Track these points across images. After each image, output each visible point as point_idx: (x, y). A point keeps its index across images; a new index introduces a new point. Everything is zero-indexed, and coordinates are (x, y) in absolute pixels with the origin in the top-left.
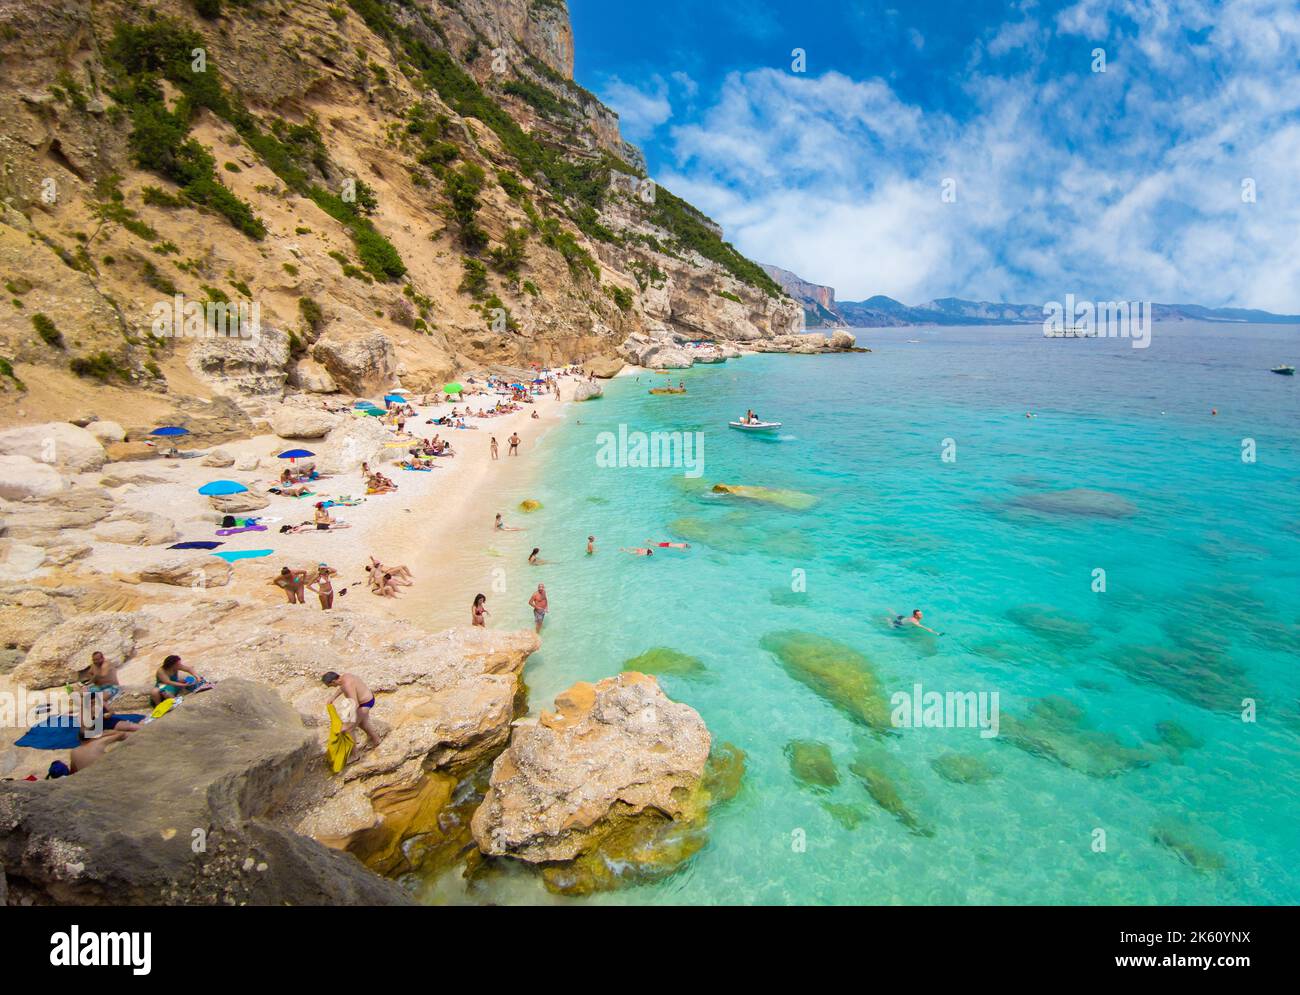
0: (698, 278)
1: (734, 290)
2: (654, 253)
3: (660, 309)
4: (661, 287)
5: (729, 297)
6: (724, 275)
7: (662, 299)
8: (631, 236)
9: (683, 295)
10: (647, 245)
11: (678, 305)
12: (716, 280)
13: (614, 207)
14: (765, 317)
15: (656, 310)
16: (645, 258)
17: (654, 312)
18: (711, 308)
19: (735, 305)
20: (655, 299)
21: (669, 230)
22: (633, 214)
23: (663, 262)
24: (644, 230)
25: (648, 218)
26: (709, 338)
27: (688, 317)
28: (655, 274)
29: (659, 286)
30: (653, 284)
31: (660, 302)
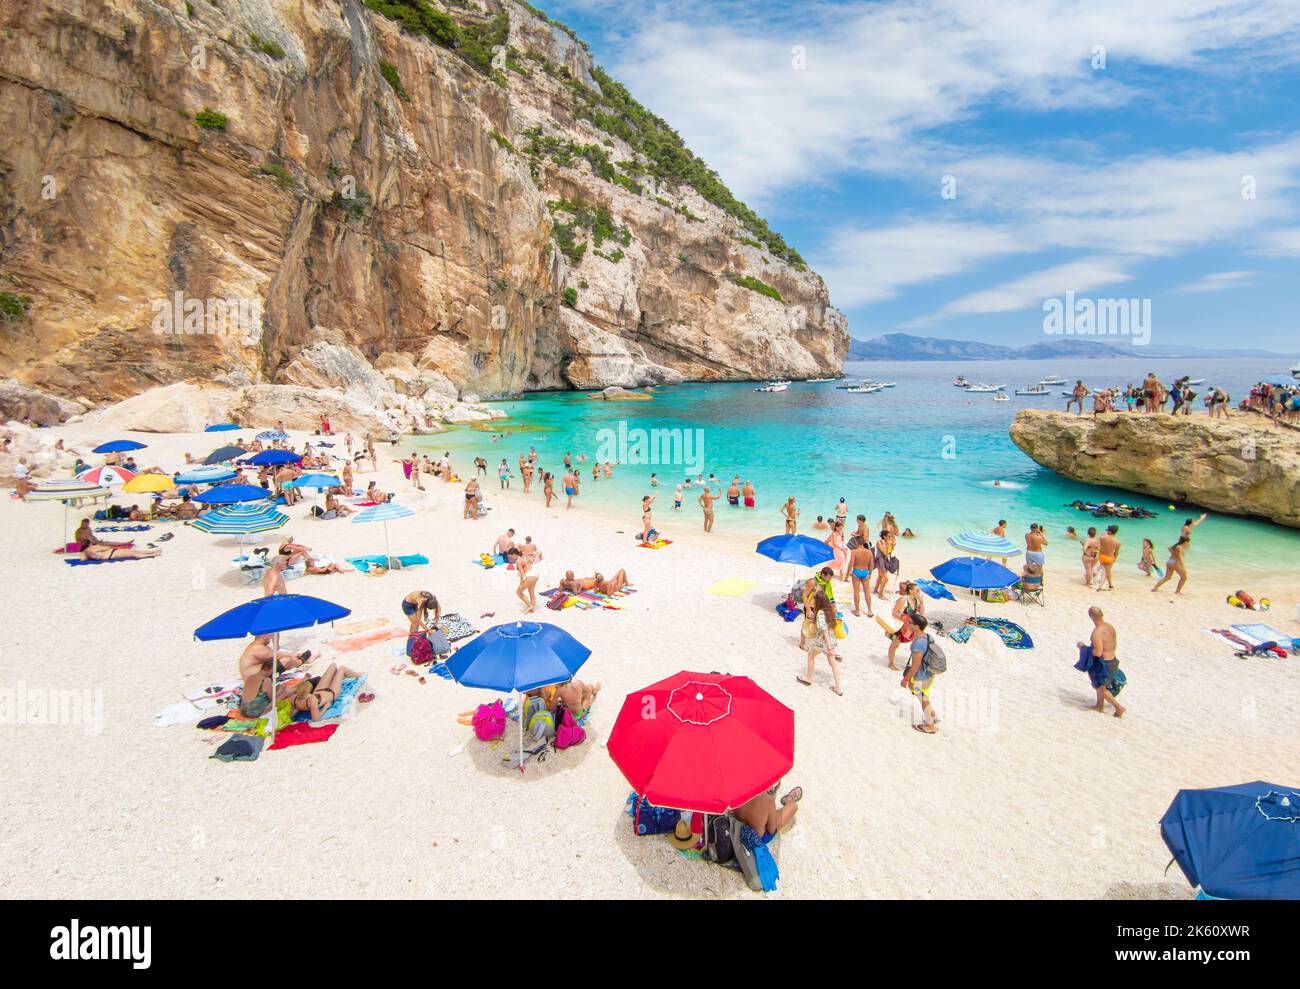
0: (696, 245)
1: (766, 275)
2: (600, 182)
3: (615, 306)
4: (617, 257)
5: (759, 288)
6: (746, 242)
7: (620, 283)
8: (552, 146)
9: (664, 281)
10: (585, 165)
11: (654, 299)
12: (731, 252)
13: (516, 82)
14: (823, 332)
15: (606, 307)
16: (583, 192)
17: (602, 314)
18: (723, 310)
19: (771, 305)
20: (602, 283)
21: (634, 145)
22: (557, 102)
23: (620, 202)
24: (580, 136)
25: (590, 116)
26: (718, 374)
27: (675, 329)
28: (603, 226)
29: (612, 255)
30: (598, 249)
31: (614, 290)
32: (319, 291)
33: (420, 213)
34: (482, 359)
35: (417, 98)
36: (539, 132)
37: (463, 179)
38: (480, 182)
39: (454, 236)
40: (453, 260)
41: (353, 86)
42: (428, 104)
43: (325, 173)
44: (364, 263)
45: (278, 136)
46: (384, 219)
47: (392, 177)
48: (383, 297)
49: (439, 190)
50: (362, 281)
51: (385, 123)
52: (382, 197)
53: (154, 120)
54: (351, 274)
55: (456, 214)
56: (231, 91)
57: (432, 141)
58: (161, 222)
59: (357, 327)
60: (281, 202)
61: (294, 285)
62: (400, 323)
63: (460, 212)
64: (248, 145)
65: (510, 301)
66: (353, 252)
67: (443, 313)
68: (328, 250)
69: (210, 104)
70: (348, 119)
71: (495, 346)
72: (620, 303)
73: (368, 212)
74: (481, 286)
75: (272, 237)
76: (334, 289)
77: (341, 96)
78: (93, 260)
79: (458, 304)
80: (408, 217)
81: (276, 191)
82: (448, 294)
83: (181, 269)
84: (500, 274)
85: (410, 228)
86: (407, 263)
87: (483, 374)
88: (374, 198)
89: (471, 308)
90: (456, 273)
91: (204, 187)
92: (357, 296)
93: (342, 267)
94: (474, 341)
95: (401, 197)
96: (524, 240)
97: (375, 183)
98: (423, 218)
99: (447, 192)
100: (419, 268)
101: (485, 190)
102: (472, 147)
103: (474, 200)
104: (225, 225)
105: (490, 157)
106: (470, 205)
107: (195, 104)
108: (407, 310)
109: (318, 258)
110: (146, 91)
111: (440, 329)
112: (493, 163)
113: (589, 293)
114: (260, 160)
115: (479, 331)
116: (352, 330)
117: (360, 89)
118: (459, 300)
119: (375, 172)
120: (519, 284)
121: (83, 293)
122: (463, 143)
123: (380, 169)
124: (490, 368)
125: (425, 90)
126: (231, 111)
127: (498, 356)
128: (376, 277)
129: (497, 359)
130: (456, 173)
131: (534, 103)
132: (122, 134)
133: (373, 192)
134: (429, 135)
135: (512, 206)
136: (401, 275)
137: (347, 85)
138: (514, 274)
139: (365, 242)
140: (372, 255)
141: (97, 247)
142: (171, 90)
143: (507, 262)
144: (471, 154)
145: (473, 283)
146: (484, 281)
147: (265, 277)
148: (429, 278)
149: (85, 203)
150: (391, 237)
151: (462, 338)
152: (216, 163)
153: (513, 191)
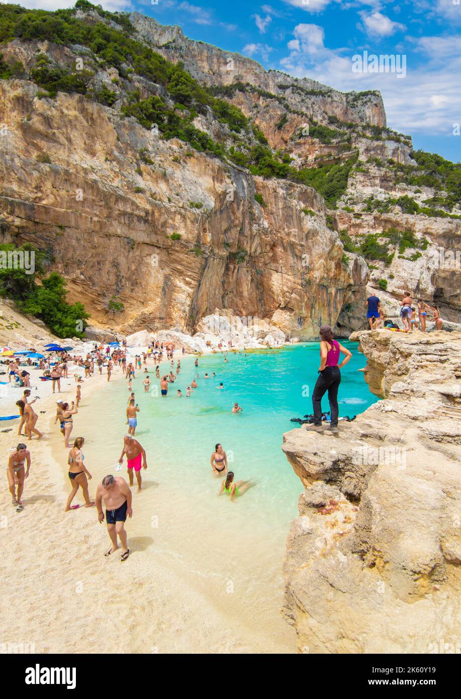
4: (416, 257)
7: (417, 272)
8: (379, 204)
11: (449, 279)
13: (360, 177)
15: (405, 287)
16: (396, 224)
20: (403, 274)
25: (405, 180)
28: (407, 241)
29: (412, 257)
30: (401, 255)
31: (412, 277)
32: (227, 294)
33: (271, 254)
34: (302, 320)
35: (269, 204)
36: (372, 198)
37: (288, 234)
38: (296, 234)
39: (286, 262)
40: (286, 273)
41: (238, 209)
42: (274, 206)
43: (223, 246)
44: (247, 280)
45: (199, 236)
46: (256, 260)
47: (257, 241)
48: (256, 294)
49: (279, 242)
50: (246, 289)
51: (253, 219)
52: (253, 250)
53: (158, 241)
54: (242, 285)
55: (287, 251)
56: (182, 225)
57: (276, 221)
58: (162, 275)
59: (244, 308)
60: (196, 261)
61: (217, 292)
62: (265, 305)
63: (289, 250)
64: (187, 242)
65: (313, 290)
66: (243, 276)
67: (281, 299)
68: (231, 277)
69: (175, 231)
70: (237, 222)
71: (308, 313)
72: (416, 284)
73: (247, 258)
74: (298, 284)
75: (194, 275)
76: (235, 293)
77: (234, 213)
78: (144, 290)
79: (288, 294)
80: (266, 257)
81: (195, 257)
82: (283, 290)
83: (165, 291)
84: (307, 277)
85: (267, 261)
86: (266, 277)
87: (302, 328)
88: (249, 252)
89: (294, 295)
90: (287, 279)
91: (175, 261)
92: (244, 295)
93: (238, 283)
94: (297, 311)
95: (262, 249)
96: (320, 258)
97: (249, 245)
98: (272, 256)
99: (282, 242)
100: (271, 279)
101: (299, 237)
102: (292, 219)
103: (294, 243)
104: (181, 273)
105: (300, 220)
106: (292, 245)
107: (170, 232)
108: (267, 299)
109: (227, 280)
110: (155, 232)
111: (281, 306)
112: (302, 224)
113: (394, 281)
114: (192, 246)
115: (298, 306)
116: (242, 309)
117: (241, 209)
118: (288, 292)
119: (249, 240)
120: (318, 281)
121: (140, 301)
122: (288, 218)
123: (251, 239)
124: (306, 325)
125: (272, 200)
126: (182, 232)
127: (310, 319)
128: (253, 285)
129: (310, 320)
130: (285, 232)
131: (369, 185)
132: (151, 247)
133: (248, 249)
134: (274, 219)
135: (313, 242)
136: (264, 283)
137: (236, 209)
138: (315, 276)
139: (247, 271)
140: (251, 276)
141: (145, 286)
142: (162, 230)
143: (311, 270)
144: (292, 222)
145: (295, 283)
146: (300, 281)
147: (191, 291)
148: (275, 283)
149: (142, 272)
150: (260, 267)
151: (291, 310)
152: (177, 251)
153: (313, 234)
